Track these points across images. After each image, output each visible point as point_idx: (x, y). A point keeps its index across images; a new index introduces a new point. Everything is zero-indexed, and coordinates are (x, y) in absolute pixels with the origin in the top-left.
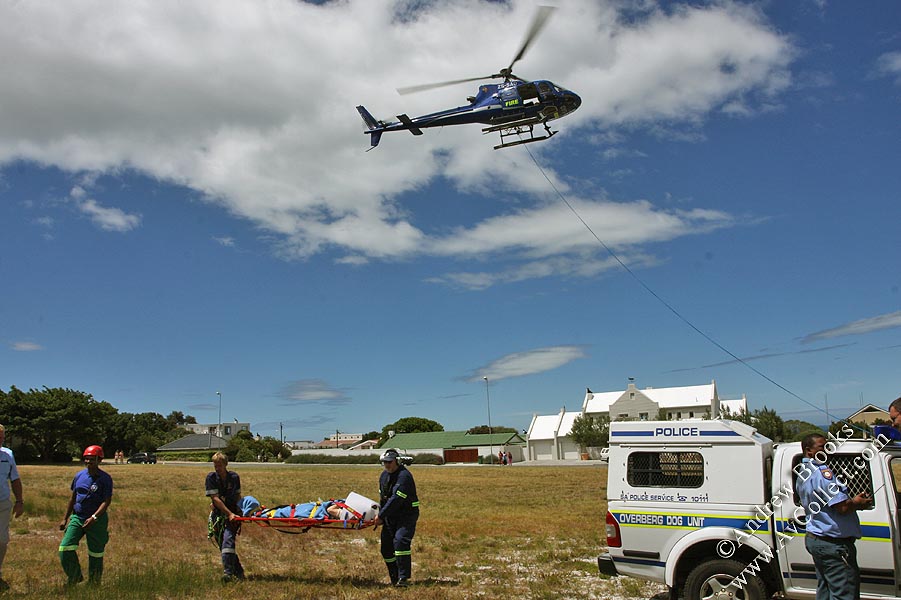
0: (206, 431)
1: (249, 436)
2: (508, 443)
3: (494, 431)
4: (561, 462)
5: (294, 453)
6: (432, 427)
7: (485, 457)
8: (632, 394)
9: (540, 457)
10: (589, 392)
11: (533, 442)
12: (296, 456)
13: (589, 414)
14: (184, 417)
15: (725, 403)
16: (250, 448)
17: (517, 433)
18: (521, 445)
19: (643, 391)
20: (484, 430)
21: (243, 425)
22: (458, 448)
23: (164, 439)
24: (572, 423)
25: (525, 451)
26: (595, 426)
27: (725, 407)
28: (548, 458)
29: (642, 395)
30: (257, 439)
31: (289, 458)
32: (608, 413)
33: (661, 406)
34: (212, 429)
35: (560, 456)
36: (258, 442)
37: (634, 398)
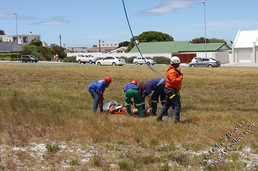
1: (39, 44)
2: (218, 50)
3: (208, 41)
5: (69, 55)
6: (165, 38)
9: (241, 61)
11: (238, 50)
12: (69, 57)
16: (39, 51)
17: (226, 43)
18: (228, 51)
20: (201, 41)
22: (182, 53)
25: (231, 56)
30: (44, 45)
31: (65, 58)
34: (15, 38)
36: (44, 48)
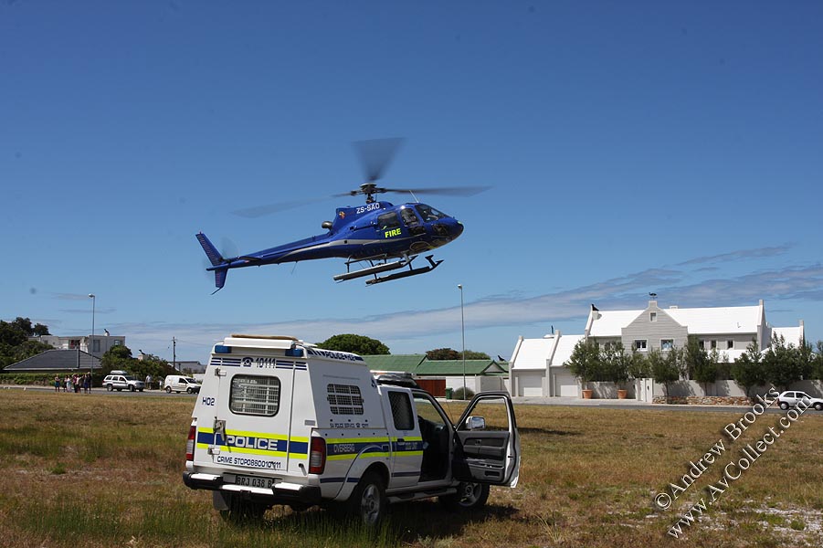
0: (66, 346)
2: (483, 373)
4: (555, 400)
6: (375, 348)
7: (455, 390)
8: (653, 315)
9: (527, 392)
10: (594, 309)
11: (518, 373)
13: (595, 338)
14: (33, 326)
15: (778, 331)
17: (493, 360)
18: (501, 376)
19: (666, 311)
21: (115, 339)
23: (12, 354)
24: (573, 349)
25: (508, 384)
26: (602, 355)
27: (779, 337)
28: (536, 393)
29: (666, 315)
32: (620, 338)
33: (691, 331)
34: (74, 342)
35: (554, 391)
37: (655, 319)
